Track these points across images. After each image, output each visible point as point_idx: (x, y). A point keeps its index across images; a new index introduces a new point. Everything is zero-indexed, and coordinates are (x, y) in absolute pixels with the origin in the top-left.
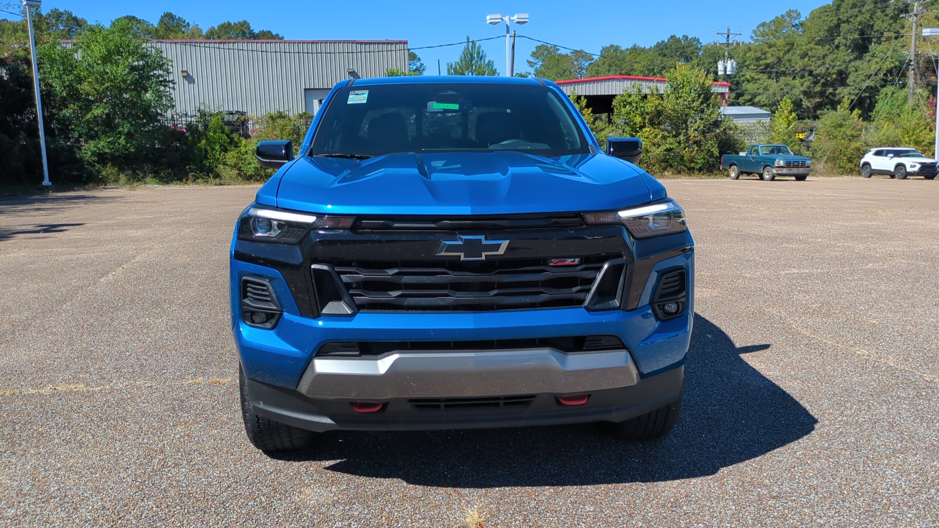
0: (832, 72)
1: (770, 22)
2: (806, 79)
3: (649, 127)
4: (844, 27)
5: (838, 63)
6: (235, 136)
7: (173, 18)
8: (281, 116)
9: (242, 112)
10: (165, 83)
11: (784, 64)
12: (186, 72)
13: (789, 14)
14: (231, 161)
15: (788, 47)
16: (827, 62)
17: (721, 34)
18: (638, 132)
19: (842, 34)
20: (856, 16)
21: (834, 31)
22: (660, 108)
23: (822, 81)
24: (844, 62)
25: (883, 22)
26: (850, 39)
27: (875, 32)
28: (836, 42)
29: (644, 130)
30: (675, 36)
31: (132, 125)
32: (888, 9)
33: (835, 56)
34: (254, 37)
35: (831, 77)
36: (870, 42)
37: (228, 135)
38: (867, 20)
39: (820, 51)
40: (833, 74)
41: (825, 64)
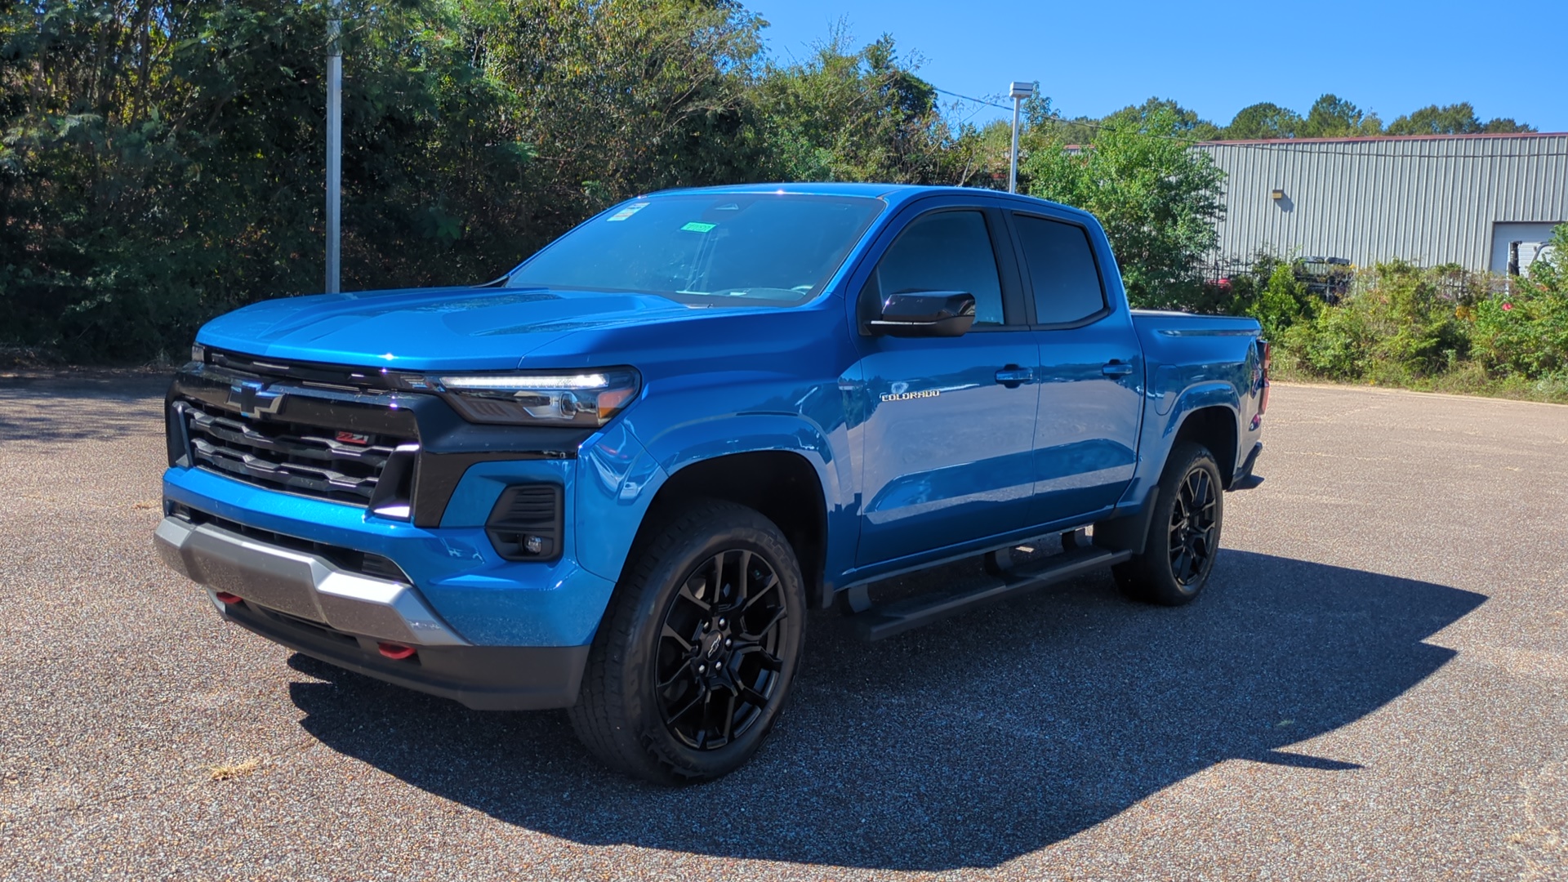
6: (1312, 300)
7: (1335, 104)
8: (1402, 269)
9: (1343, 260)
10: (1209, 209)
12: (1282, 192)
14: (1296, 342)
31: (1141, 274)
34: (1477, 128)
37: (1298, 299)
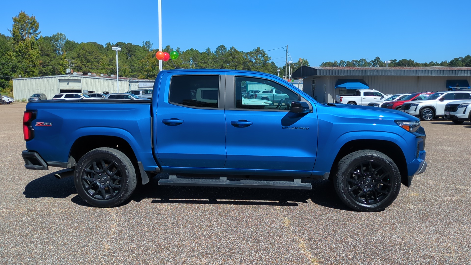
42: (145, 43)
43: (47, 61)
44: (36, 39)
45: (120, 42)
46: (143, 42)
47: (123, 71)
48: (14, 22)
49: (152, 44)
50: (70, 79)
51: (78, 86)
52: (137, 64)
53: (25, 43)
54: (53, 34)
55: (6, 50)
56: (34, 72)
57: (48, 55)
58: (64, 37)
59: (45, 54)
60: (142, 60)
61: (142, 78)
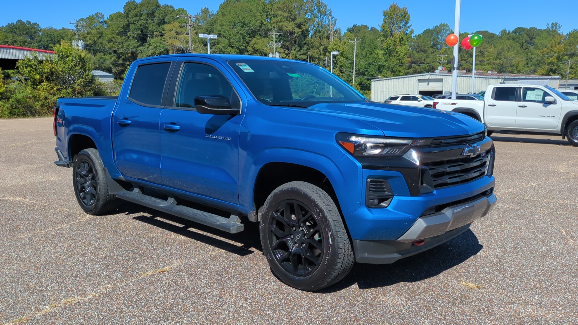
0: (128, 52)
1: (87, 18)
2: (113, 55)
3: (45, 82)
4: (132, 27)
5: (131, 47)
11: (98, 45)
13: (97, 14)
15: (99, 35)
16: (125, 46)
17: (73, 24)
18: (38, 86)
19: (131, 30)
20: (138, 21)
21: (126, 28)
22: (53, 70)
23: (123, 57)
24: (134, 47)
25: (153, 26)
26: (136, 34)
27: (149, 31)
28: (128, 35)
29: (42, 84)
30: (21, 20)
32: (155, 19)
33: (129, 43)
35: (128, 55)
36: (147, 37)
38: (145, 24)
39: (120, 39)
40: (129, 53)
41: (124, 47)
42: (550, 25)
43: (423, 58)
44: (406, 33)
45: (519, 27)
46: (548, 25)
47: (516, 65)
48: (384, 16)
49: (562, 26)
50: (430, 78)
51: (439, 86)
52: (536, 54)
53: (393, 39)
54: (435, 26)
55: (374, 48)
56: (400, 71)
57: (424, 51)
58: (447, 29)
59: (421, 49)
60: (542, 49)
61: (541, 73)
